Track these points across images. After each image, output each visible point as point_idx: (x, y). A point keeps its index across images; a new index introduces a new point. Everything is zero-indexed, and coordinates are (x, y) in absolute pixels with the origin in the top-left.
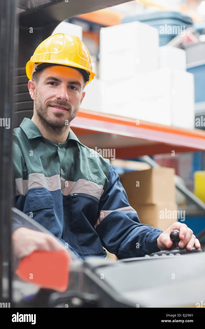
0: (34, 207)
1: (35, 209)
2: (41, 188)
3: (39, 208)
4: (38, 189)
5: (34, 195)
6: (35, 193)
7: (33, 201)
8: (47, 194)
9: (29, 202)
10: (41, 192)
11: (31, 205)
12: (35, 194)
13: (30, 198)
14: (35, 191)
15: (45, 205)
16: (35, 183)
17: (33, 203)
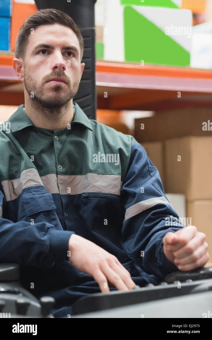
0: (31, 210)
1: (32, 213)
2: (38, 186)
3: (37, 211)
4: (34, 188)
5: (30, 196)
6: (31, 192)
7: (28, 203)
8: (46, 193)
9: (24, 205)
10: (38, 191)
11: (27, 208)
12: (31, 194)
13: (25, 199)
14: (31, 190)
15: (44, 206)
16: (30, 181)
17: (29, 205)
